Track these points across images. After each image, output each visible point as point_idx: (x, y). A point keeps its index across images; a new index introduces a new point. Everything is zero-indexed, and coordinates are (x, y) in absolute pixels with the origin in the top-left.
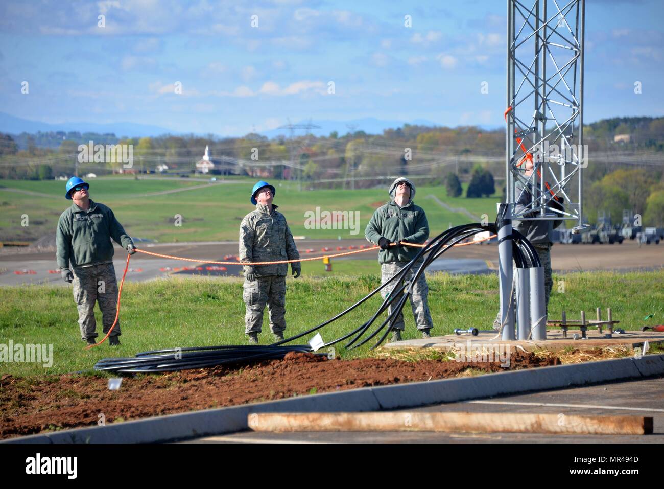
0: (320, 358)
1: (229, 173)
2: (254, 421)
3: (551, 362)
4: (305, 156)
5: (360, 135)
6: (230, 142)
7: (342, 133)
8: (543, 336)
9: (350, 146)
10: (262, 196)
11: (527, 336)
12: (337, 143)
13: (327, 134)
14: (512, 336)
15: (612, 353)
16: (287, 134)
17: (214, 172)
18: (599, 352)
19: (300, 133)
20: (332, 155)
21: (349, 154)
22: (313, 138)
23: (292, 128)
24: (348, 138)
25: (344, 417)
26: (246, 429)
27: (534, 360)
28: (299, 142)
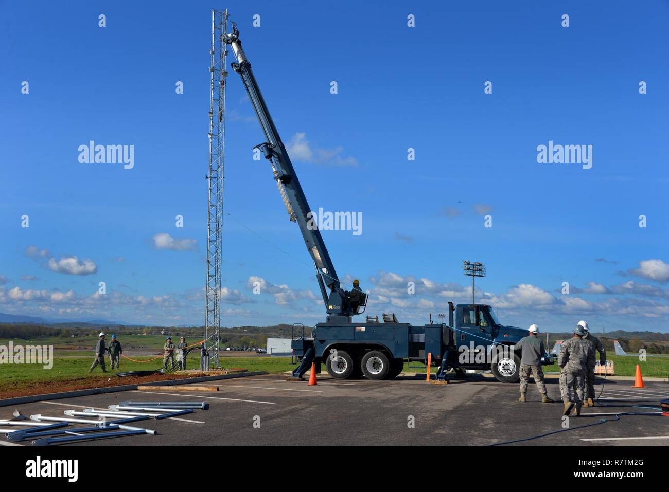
0: (162, 374)
1: (167, 334)
2: (139, 388)
3: (208, 375)
4: (183, 331)
5: (195, 327)
6: (168, 328)
7: (191, 327)
8: (208, 370)
9: (192, 330)
10: (168, 340)
11: (205, 370)
12: (190, 329)
13: (188, 327)
14: (203, 370)
15: (221, 374)
16: (179, 327)
17: (164, 334)
18: (219, 374)
19: (183, 327)
20: (189, 331)
21: (192, 331)
22: (185, 328)
23: (181, 325)
24: (192, 328)
25: (158, 387)
26: (137, 389)
27: (205, 375)
28: (182, 328)
